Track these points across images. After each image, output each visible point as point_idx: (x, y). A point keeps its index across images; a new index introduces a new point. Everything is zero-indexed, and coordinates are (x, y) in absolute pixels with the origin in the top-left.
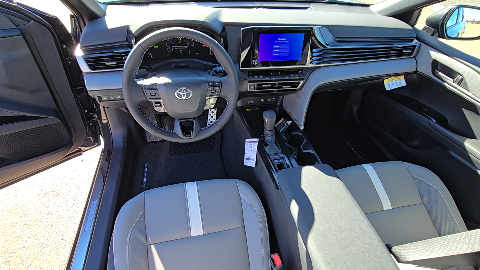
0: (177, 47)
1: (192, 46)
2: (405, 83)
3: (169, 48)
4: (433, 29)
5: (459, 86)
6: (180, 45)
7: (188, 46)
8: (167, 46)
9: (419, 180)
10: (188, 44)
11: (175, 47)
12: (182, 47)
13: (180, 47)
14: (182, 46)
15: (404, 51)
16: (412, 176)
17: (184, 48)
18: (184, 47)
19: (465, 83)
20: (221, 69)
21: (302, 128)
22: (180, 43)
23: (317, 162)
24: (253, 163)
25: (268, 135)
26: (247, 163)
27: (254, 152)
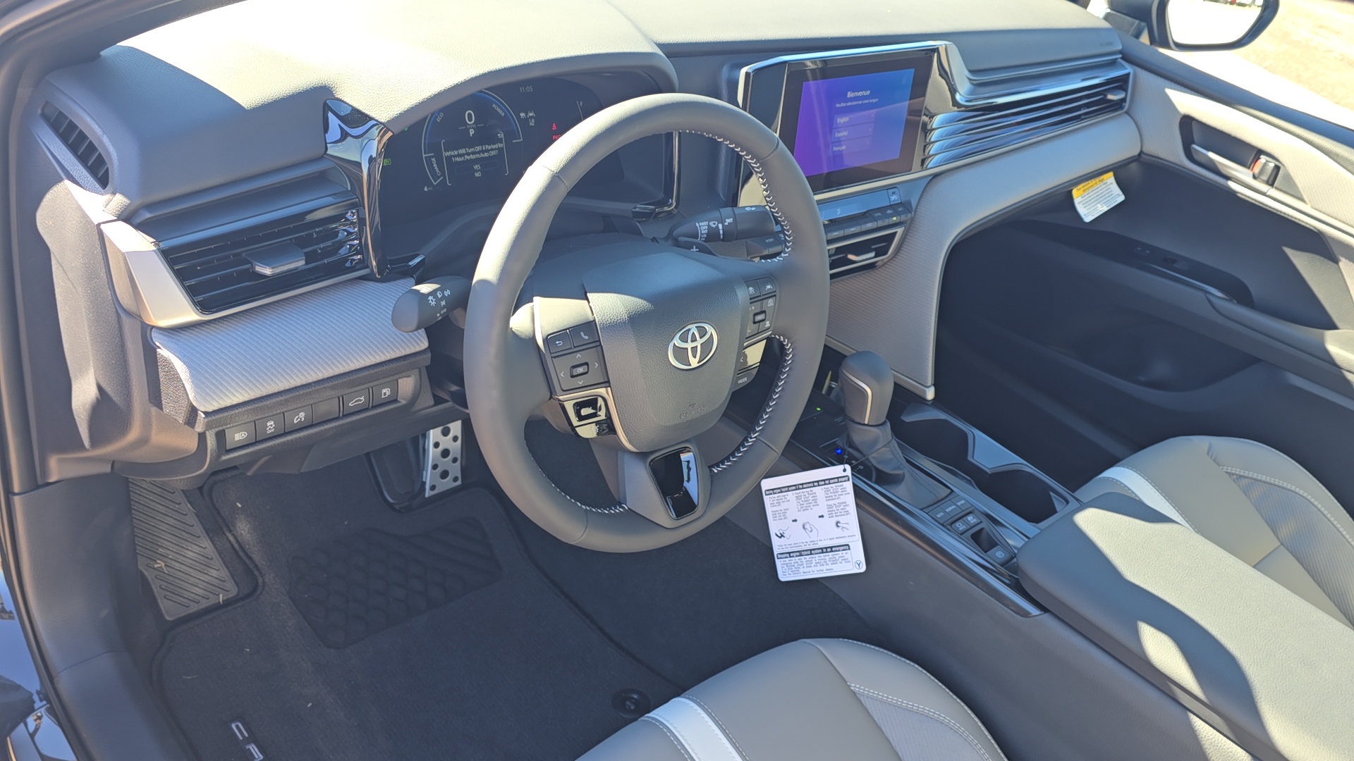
0: (461, 155)
1: (514, 141)
2: (1121, 193)
3: (433, 160)
4: (1135, 20)
5: (1270, 187)
6: (470, 143)
7: (500, 145)
8: (424, 156)
9: (1249, 480)
10: (501, 135)
11: (455, 156)
12: (479, 152)
13: (474, 153)
14: (479, 148)
15: (1110, 97)
16: (1227, 472)
17: (486, 155)
18: (487, 151)
19: (1288, 178)
20: (718, 226)
21: (930, 394)
22: (471, 134)
23: (1052, 494)
24: (846, 560)
25: (875, 442)
26: (801, 570)
27: (839, 519)
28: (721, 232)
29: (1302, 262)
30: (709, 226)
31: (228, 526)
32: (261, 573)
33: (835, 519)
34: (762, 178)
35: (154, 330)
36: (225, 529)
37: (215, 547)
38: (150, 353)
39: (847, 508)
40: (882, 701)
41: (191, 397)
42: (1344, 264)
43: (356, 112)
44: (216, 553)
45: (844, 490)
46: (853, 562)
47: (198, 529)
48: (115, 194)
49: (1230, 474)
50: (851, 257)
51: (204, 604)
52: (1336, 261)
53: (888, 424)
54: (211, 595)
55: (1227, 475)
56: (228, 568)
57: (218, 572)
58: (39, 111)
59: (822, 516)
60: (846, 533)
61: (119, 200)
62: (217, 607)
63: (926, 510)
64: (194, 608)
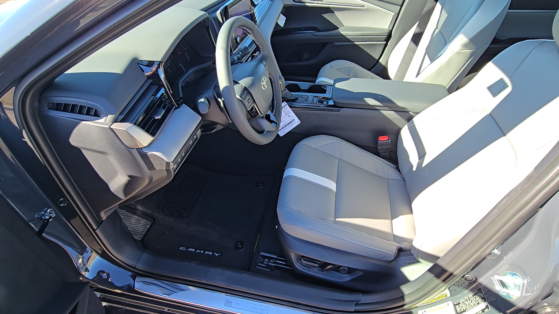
2: (285, 18)
5: (315, 1)
23: (322, 87)
24: (295, 123)
25: (286, 94)
26: (285, 131)
27: (289, 115)
28: (240, 57)
29: (326, 16)
30: (237, 57)
31: (136, 210)
32: (153, 215)
33: (288, 115)
34: (252, 35)
35: (142, 149)
36: (136, 211)
37: (138, 216)
38: (144, 157)
39: (290, 111)
40: (320, 146)
41: (166, 160)
42: (336, 13)
43: (149, 61)
44: (139, 217)
45: (287, 108)
46: (297, 122)
47: (130, 215)
48: (108, 116)
49: (336, 69)
50: (254, 55)
51: (146, 230)
52: (334, 13)
53: (286, 89)
54: (146, 228)
55: (336, 70)
56: (144, 219)
57: (143, 221)
58: (47, 108)
59: (284, 117)
60: (292, 117)
61: (110, 117)
62: (149, 229)
63: (307, 102)
64: (144, 233)
